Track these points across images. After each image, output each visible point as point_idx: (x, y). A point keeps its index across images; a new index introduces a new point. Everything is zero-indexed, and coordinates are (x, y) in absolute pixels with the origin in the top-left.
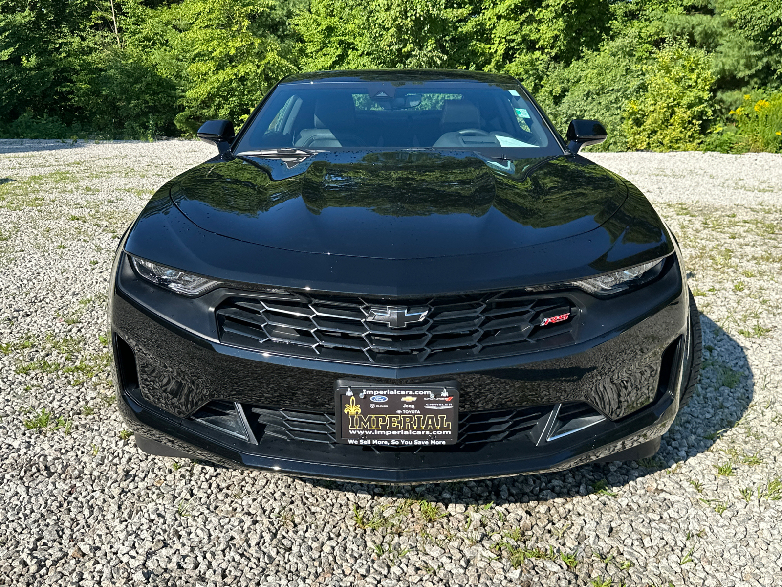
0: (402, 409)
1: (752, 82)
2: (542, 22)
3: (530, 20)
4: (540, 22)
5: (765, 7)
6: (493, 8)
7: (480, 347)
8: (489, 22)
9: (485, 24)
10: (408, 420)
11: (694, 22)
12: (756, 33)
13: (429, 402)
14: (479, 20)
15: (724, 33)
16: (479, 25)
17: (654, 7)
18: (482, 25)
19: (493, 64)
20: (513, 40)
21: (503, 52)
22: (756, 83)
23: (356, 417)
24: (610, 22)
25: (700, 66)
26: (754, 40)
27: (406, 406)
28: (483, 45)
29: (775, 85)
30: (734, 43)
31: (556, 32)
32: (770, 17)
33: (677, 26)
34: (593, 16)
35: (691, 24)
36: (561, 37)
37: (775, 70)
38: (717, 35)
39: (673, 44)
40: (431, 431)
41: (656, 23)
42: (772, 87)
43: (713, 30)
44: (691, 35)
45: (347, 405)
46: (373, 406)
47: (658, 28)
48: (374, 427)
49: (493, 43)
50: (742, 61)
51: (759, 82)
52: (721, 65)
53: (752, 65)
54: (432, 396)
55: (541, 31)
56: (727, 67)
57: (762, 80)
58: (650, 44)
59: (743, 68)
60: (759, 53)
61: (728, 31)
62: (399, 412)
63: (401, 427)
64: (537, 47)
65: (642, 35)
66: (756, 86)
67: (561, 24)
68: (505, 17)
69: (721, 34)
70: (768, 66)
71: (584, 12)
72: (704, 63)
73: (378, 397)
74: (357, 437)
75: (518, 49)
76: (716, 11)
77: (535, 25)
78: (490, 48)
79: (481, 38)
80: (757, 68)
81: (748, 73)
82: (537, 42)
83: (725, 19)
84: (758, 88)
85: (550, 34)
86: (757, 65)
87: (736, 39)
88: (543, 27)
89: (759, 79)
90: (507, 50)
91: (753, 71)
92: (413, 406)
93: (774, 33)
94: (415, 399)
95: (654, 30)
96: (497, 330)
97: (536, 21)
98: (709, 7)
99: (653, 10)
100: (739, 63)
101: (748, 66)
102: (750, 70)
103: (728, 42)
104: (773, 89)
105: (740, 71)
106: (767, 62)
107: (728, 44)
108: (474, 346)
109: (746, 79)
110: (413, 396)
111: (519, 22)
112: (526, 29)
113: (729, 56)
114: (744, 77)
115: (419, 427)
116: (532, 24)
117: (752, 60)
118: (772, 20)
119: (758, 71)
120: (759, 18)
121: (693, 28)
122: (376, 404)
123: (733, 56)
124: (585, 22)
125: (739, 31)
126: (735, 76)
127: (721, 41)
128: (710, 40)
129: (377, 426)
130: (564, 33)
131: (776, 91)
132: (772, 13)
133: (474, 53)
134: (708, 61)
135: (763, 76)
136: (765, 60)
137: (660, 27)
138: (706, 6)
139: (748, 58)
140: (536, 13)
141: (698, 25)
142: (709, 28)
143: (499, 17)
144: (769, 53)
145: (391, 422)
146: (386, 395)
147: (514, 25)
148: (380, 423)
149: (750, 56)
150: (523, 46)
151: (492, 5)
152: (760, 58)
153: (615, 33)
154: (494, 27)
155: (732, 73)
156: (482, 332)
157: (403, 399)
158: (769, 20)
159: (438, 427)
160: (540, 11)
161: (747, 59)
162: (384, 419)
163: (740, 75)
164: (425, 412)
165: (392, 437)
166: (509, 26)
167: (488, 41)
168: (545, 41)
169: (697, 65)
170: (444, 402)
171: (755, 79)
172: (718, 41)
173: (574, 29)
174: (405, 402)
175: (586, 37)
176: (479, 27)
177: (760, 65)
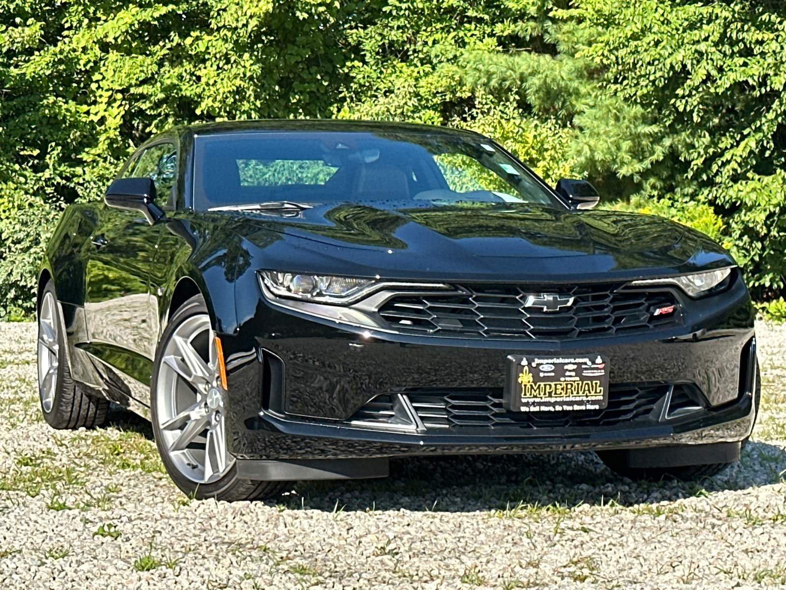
0: (565, 376)
1: (647, 186)
2: (204, 61)
3: (177, 56)
4: (200, 59)
5: (657, 43)
6: (89, 27)
7: (615, 328)
8: (84, 58)
9: (75, 61)
10: (569, 386)
11: (524, 68)
12: (645, 91)
13: (586, 369)
14: (61, 52)
15: (583, 90)
16: (61, 62)
17: (438, 36)
18: (70, 62)
19: (102, 146)
20: (143, 97)
21: (119, 121)
22: (654, 187)
23: (528, 386)
24: (349, 64)
25: (546, 154)
26: (643, 105)
27: (568, 373)
28: (72, 105)
29: (691, 191)
30: (604, 110)
31: (238, 82)
32: (668, 62)
33: (489, 75)
34: (312, 51)
35: (519, 72)
36: (250, 92)
37: (688, 163)
38: (570, 95)
39: (489, 109)
40: (587, 396)
41: (447, 68)
42: (684, 195)
43: (563, 84)
44: (521, 93)
45: (521, 375)
46: (542, 375)
47: (452, 78)
48: (542, 394)
49: (95, 103)
50: (626, 145)
51: (659, 184)
52: (586, 150)
53: (643, 152)
54: (589, 363)
55: (204, 80)
56: (599, 156)
57: (663, 180)
58: (435, 110)
59: (627, 157)
60: (655, 129)
61: (589, 87)
62: (562, 379)
63: (563, 394)
64: (198, 112)
65: (422, 91)
66: (655, 193)
67: (249, 65)
68: (117, 47)
69: (577, 93)
70: (672, 155)
71: (294, 43)
72: (554, 148)
73: (546, 365)
74: (527, 404)
75: (154, 117)
76: (562, 47)
77: (188, 66)
78: (88, 113)
79: (66, 91)
80: (654, 158)
81: (638, 167)
82: (198, 104)
83: (581, 64)
84: (660, 198)
85: (226, 87)
86: (652, 153)
87: (608, 102)
88: (207, 72)
89: (660, 179)
90: (128, 117)
91: (647, 164)
92: (573, 374)
93: (680, 92)
94: (575, 367)
95: (445, 82)
96: (623, 317)
97: (190, 58)
98: (547, 39)
99: (435, 42)
100: (619, 148)
101: (638, 154)
102: (641, 161)
103: (592, 107)
104: (687, 199)
105: (623, 163)
106: (671, 146)
107: (594, 111)
108: (609, 328)
109: (637, 178)
110: (574, 364)
111: (156, 58)
112: (170, 75)
113: (598, 134)
114: (632, 175)
115: (578, 393)
116: (181, 64)
117: (644, 143)
118: (672, 67)
119: (656, 164)
120: (649, 63)
121: (523, 79)
122: (544, 372)
123: (606, 133)
124: (297, 63)
125: (613, 87)
126: (615, 173)
127: (579, 106)
128: (558, 104)
129: (545, 394)
130: (255, 85)
131: (692, 203)
132: (670, 54)
133: (54, 122)
134: (561, 144)
135: (665, 174)
136: (667, 142)
137: (457, 77)
138: (540, 38)
139: (636, 138)
140: (189, 41)
141: (533, 74)
142: (554, 80)
143: (105, 47)
144: (672, 130)
145: (556, 389)
146: (553, 364)
147: (145, 64)
148: (548, 390)
149: (638, 136)
150: (164, 109)
151: (86, 21)
152: (657, 139)
153: (361, 86)
154: (96, 68)
155: (608, 169)
156: (613, 317)
157: (566, 367)
158: (668, 67)
159: (593, 393)
160: (197, 38)
161: (633, 140)
162: (550, 386)
163: (624, 171)
164: (583, 379)
165: (556, 403)
166: (131, 67)
167: (84, 97)
168: (214, 100)
169: (541, 151)
170: (597, 369)
171: (652, 180)
172: (573, 106)
173: (277, 77)
174: (567, 370)
175: (301, 93)
176: (62, 67)
177: (659, 153)
